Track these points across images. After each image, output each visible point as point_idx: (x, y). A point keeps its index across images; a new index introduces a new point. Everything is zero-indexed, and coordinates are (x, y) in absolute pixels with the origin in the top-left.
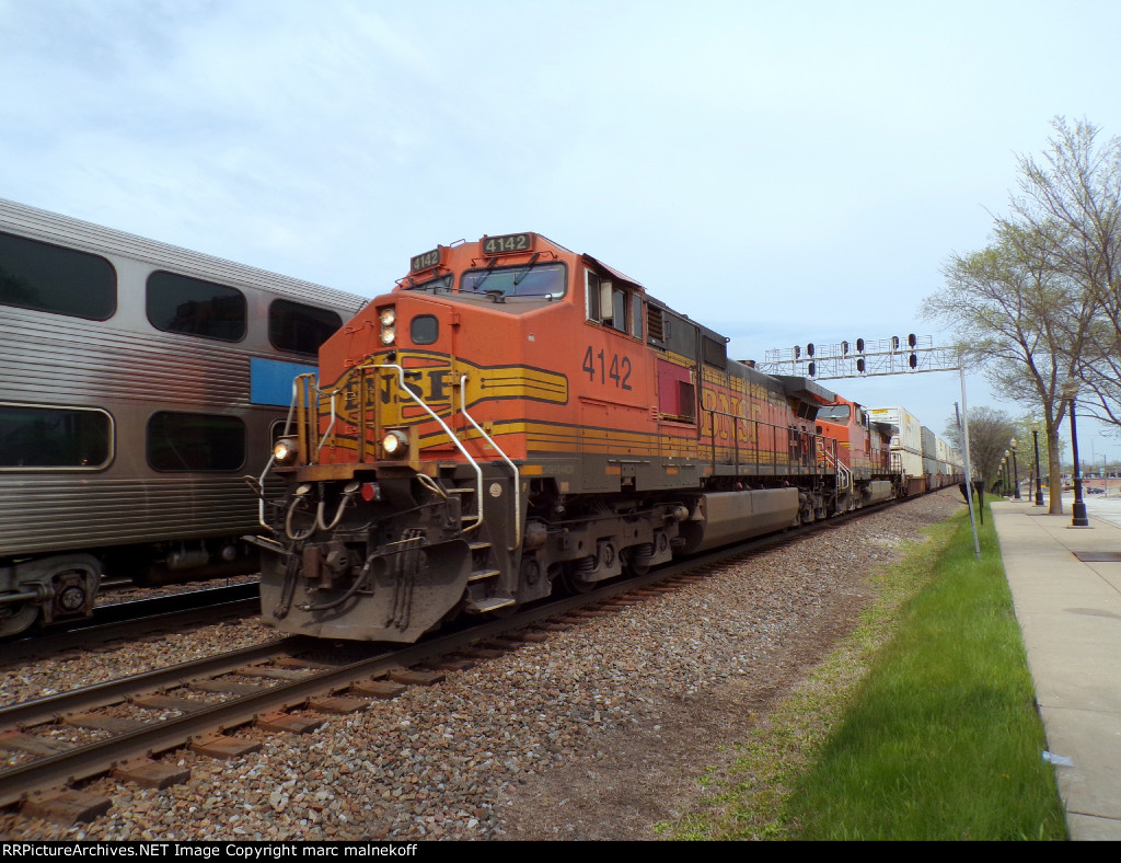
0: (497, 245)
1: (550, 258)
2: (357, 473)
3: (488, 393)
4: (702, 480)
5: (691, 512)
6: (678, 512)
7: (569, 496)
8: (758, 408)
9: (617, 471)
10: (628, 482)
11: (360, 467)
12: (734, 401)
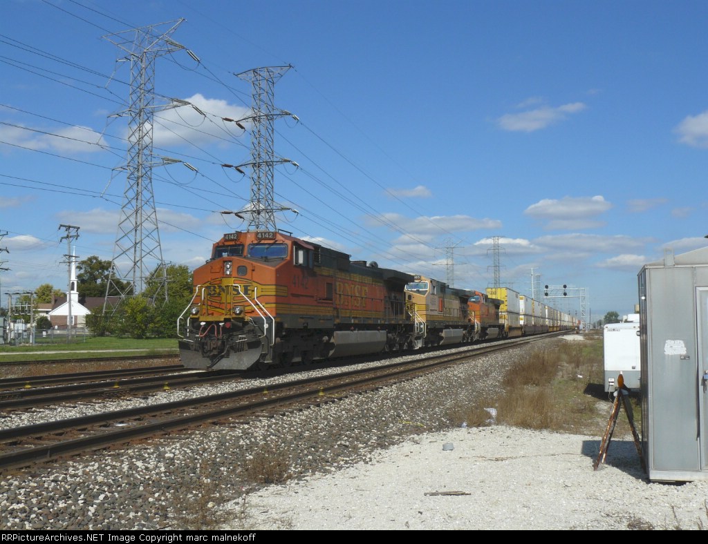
0: (262, 235)
1: (281, 242)
2: (225, 319)
3: (263, 293)
4: (335, 325)
5: (330, 339)
6: (324, 338)
7: (287, 329)
8: (366, 288)
9: (303, 321)
10: (305, 325)
11: (226, 317)
12: (353, 286)
